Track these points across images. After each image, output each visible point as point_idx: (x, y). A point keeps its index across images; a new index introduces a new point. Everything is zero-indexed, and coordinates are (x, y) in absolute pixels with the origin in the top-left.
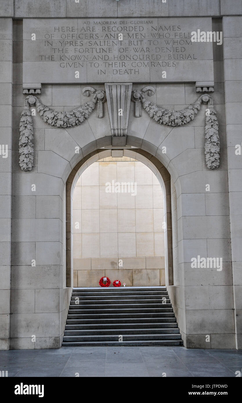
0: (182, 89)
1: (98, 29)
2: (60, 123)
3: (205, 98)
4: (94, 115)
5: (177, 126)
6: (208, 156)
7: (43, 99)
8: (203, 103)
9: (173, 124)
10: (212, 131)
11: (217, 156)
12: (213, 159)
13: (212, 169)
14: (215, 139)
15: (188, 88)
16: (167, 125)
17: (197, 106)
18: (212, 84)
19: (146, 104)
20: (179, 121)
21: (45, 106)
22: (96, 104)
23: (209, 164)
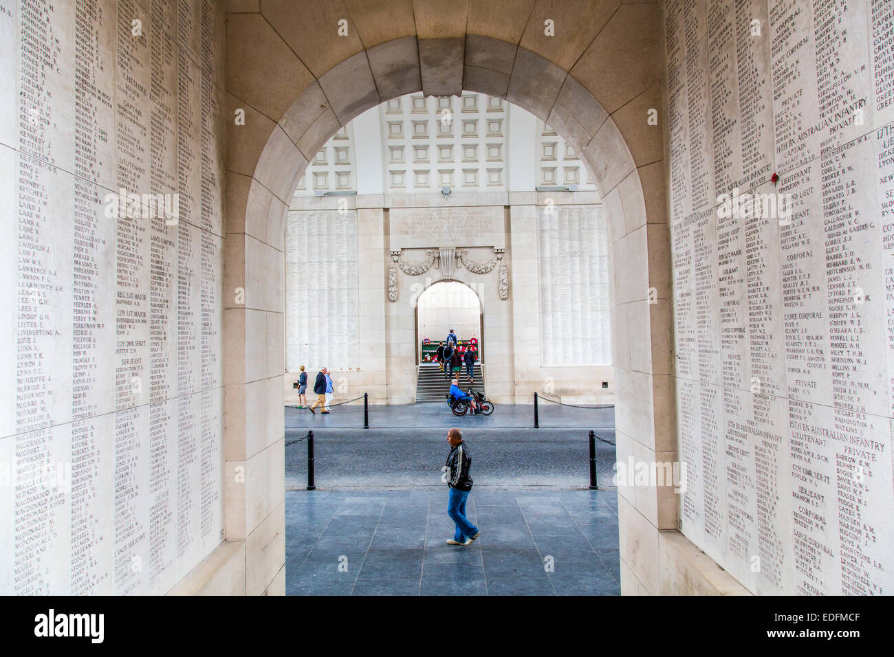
0: (486, 250)
1: (435, 214)
2: (413, 272)
3: (500, 256)
4: (433, 267)
5: (483, 273)
6: (501, 291)
7: (402, 257)
8: (498, 259)
9: (480, 272)
10: (504, 277)
11: (506, 292)
12: (504, 294)
13: (503, 299)
14: (505, 281)
15: (490, 250)
16: (476, 273)
17: (495, 261)
18: (503, 247)
19: (464, 260)
20: (484, 271)
21: (404, 262)
22: (434, 260)
23: (502, 297)
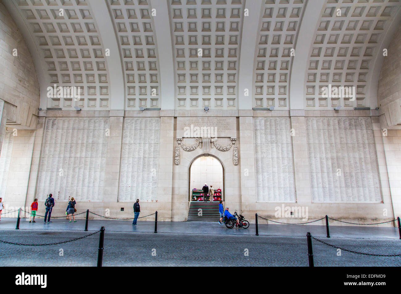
0: (227, 139)
1: (200, 120)
2: (188, 150)
3: (234, 142)
4: (198, 147)
5: (225, 151)
6: (234, 161)
7: (182, 142)
8: (233, 144)
9: (223, 151)
10: (236, 153)
11: (237, 161)
12: (236, 162)
13: (235, 165)
14: (237, 155)
15: (228, 139)
16: (221, 151)
17: (231, 145)
18: (236, 138)
19: (215, 144)
20: (225, 150)
21: (183, 144)
22: (199, 144)
23: (235, 164)
